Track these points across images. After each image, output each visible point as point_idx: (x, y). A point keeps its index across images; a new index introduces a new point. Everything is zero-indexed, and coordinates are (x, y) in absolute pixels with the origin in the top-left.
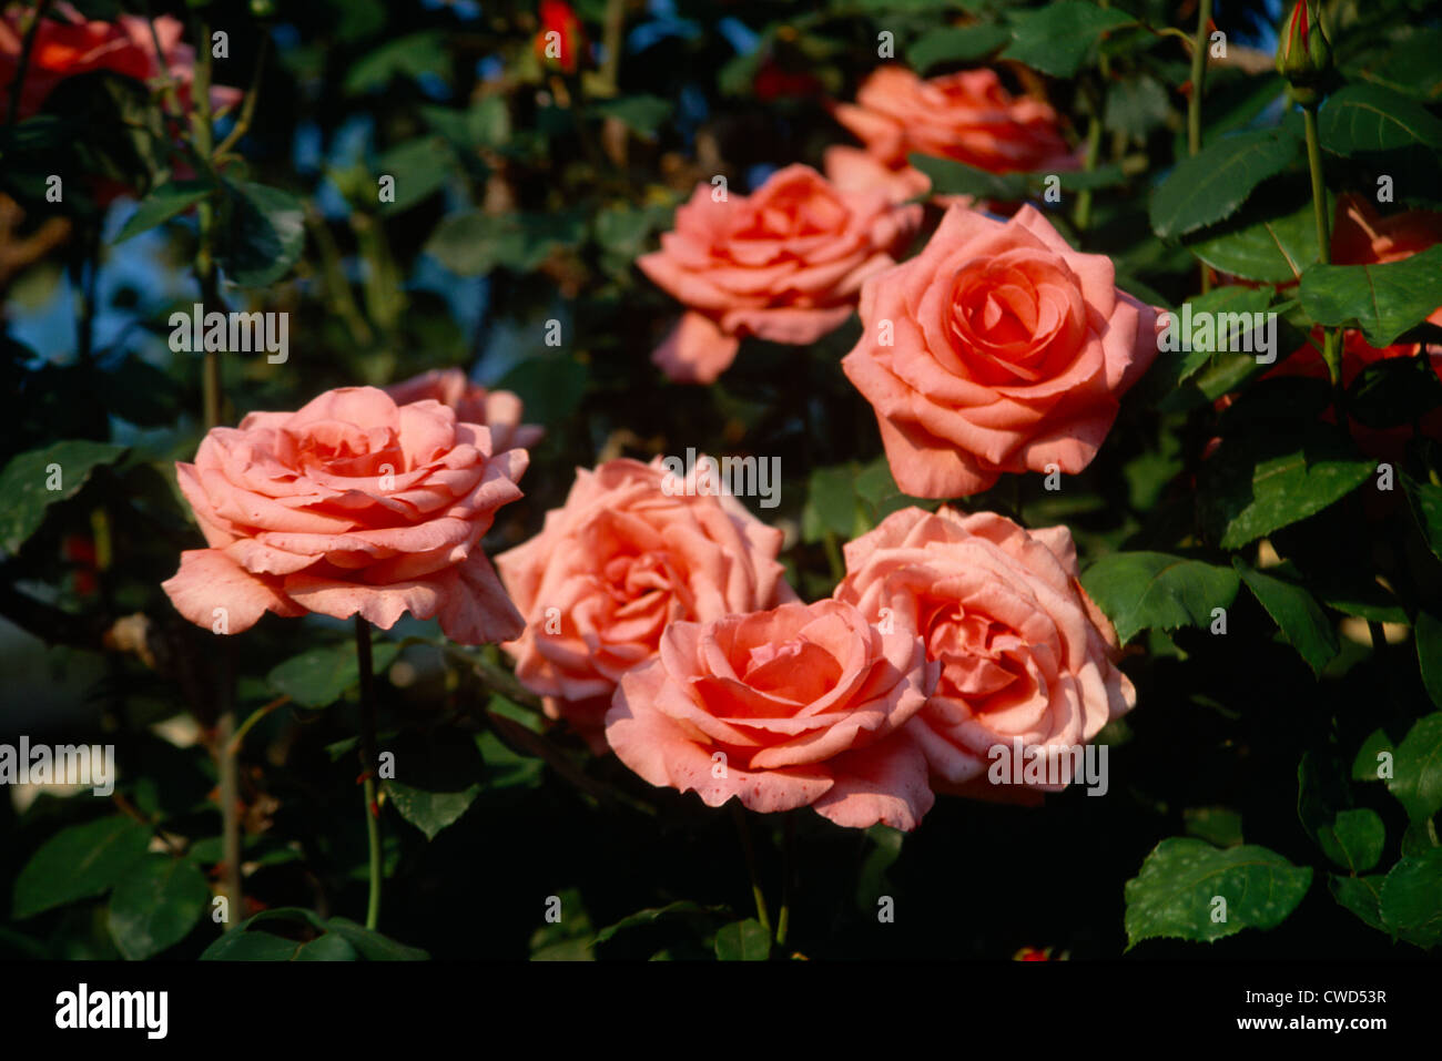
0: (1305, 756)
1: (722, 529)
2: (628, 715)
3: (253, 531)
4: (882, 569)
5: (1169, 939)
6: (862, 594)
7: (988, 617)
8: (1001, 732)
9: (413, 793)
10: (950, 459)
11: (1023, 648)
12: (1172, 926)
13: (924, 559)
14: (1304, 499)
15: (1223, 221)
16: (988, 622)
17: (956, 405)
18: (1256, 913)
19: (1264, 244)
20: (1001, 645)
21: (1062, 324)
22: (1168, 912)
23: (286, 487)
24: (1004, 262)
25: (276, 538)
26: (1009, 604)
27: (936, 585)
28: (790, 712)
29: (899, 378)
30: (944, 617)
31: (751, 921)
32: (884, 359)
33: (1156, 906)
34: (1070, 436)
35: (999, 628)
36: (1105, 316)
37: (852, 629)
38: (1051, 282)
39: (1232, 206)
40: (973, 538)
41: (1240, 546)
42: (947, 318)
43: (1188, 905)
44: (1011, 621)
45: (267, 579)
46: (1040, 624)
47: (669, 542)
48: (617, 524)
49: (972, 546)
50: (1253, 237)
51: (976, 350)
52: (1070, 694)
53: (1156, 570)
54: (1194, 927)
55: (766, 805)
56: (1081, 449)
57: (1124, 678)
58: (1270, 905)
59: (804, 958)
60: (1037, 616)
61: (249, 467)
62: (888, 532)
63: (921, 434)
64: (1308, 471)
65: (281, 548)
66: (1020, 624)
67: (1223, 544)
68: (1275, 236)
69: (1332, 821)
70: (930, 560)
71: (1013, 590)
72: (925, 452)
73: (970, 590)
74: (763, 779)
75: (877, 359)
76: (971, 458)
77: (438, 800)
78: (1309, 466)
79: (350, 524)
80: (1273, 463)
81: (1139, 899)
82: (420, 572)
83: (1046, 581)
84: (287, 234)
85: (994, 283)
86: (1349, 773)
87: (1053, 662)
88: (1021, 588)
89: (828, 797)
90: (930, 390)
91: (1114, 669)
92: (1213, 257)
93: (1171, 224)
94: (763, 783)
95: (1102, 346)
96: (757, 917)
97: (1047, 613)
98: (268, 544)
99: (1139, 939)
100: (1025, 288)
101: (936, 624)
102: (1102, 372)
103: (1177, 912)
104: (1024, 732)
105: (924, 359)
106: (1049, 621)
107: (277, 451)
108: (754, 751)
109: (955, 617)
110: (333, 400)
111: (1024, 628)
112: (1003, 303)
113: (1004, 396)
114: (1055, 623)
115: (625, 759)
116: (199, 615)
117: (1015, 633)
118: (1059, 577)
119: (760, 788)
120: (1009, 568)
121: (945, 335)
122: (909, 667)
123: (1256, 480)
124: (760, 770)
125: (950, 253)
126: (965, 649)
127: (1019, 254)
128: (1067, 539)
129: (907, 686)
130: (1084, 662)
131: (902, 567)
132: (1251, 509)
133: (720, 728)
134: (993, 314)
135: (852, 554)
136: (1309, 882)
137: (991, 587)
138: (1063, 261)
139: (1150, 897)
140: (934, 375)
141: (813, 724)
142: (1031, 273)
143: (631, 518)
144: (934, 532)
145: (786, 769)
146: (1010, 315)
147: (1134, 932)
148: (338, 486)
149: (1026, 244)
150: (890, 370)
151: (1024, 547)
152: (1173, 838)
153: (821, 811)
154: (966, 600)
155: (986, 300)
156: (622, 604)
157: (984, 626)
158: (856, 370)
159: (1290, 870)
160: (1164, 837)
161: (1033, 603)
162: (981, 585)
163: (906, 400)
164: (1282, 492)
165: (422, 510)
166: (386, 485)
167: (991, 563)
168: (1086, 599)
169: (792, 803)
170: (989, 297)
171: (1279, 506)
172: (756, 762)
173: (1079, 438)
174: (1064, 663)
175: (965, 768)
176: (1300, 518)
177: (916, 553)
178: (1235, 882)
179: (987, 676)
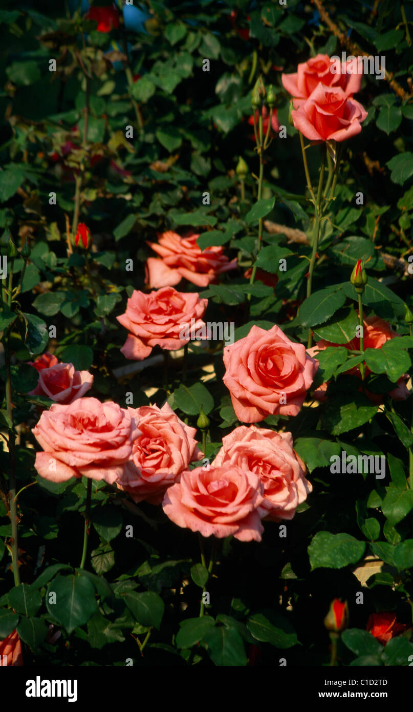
0: (357, 502)
1: (179, 429)
2: (170, 503)
3: (66, 450)
4: (239, 449)
5: (326, 568)
6: (231, 457)
7: (270, 464)
8: (273, 501)
9: (102, 527)
10: (255, 410)
11: (283, 476)
12: (326, 563)
13: (251, 446)
14: (357, 419)
15: (324, 322)
16: (270, 466)
17: (259, 395)
18: (351, 558)
19: (337, 330)
20: (275, 475)
21: (293, 369)
22: (324, 558)
23: (78, 437)
24: (273, 347)
25: (78, 454)
26: (278, 461)
27: (255, 455)
28: (225, 505)
29: (242, 386)
30: (256, 464)
31: (199, 564)
32: (236, 378)
33: (320, 556)
34: (293, 404)
35: (274, 468)
36: (303, 365)
37: (241, 476)
38: (287, 354)
39: (328, 317)
40: (265, 438)
41: (338, 434)
42: (257, 366)
43: (330, 556)
44: (277, 465)
45: (74, 468)
46: (287, 467)
47: (162, 434)
48: (145, 428)
49: (265, 441)
50: (332, 327)
51: (267, 378)
52: (294, 489)
53: (317, 445)
54: (333, 563)
55: (220, 535)
56: (296, 408)
57: (309, 482)
58: (355, 555)
59: (216, 577)
60: (286, 464)
61: (64, 429)
62: (236, 434)
63: (246, 402)
64: (357, 409)
65: (80, 457)
66: (281, 467)
67: (332, 433)
68: (340, 327)
69: (364, 523)
70: (253, 446)
71: (278, 456)
72: (247, 408)
73: (265, 456)
74: (218, 527)
75: (234, 378)
76: (261, 410)
77: (109, 530)
78: (358, 408)
79: (99, 449)
80: (346, 406)
81: (313, 553)
82: (118, 463)
83: (287, 452)
84: (42, 333)
85: (271, 354)
86: (366, 506)
87: (289, 477)
88: (281, 455)
89: (238, 532)
90: (252, 391)
91: (306, 480)
92: (321, 334)
93: (307, 322)
94: (219, 528)
95: (302, 375)
96: (201, 563)
97: (288, 463)
98: (75, 456)
99: (316, 567)
100: (279, 356)
101: (254, 466)
102: (304, 385)
103: (327, 558)
104: (281, 502)
105: (249, 379)
106: (289, 466)
107: (69, 422)
108: (214, 517)
109: (259, 464)
110: (81, 402)
111: (282, 468)
112: (273, 361)
113: (274, 392)
114: (291, 466)
115: (171, 518)
116: (47, 476)
117: (277, 469)
118: (290, 450)
119: (219, 530)
120: (276, 448)
121: (256, 371)
122: (257, 488)
123: (341, 411)
124: (217, 523)
125: (254, 342)
126: (262, 474)
127: (277, 345)
128: (291, 437)
129: (258, 494)
130: (299, 478)
131: (246, 449)
132: (341, 422)
133: (204, 510)
134: (270, 365)
135: (225, 441)
136: (365, 547)
137: (272, 455)
138: (291, 347)
139: (317, 552)
140: (253, 385)
141: (235, 509)
142: (281, 351)
143: (150, 426)
144: (254, 436)
145: (227, 524)
146: (275, 365)
147: (313, 565)
148: (96, 437)
149: (279, 341)
150: (238, 383)
151: (280, 441)
152: (320, 532)
153: (235, 536)
154: (264, 459)
155: (268, 360)
156: (147, 455)
157: (269, 468)
158: (227, 382)
159: (358, 542)
160: (318, 531)
161: (284, 460)
162: (269, 455)
163: (243, 392)
164: (350, 416)
165: (120, 443)
166: (108, 437)
167: (271, 447)
168: (297, 457)
169: (228, 534)
170: (269, 359)
171: (350, 422)
172: (215, 520)
173: (295, 404)
174: (292, 479)
175: (264, 514)
176: (358, 426)
177: (248, 444)
178: (344, 548)
179: (272, 484)
